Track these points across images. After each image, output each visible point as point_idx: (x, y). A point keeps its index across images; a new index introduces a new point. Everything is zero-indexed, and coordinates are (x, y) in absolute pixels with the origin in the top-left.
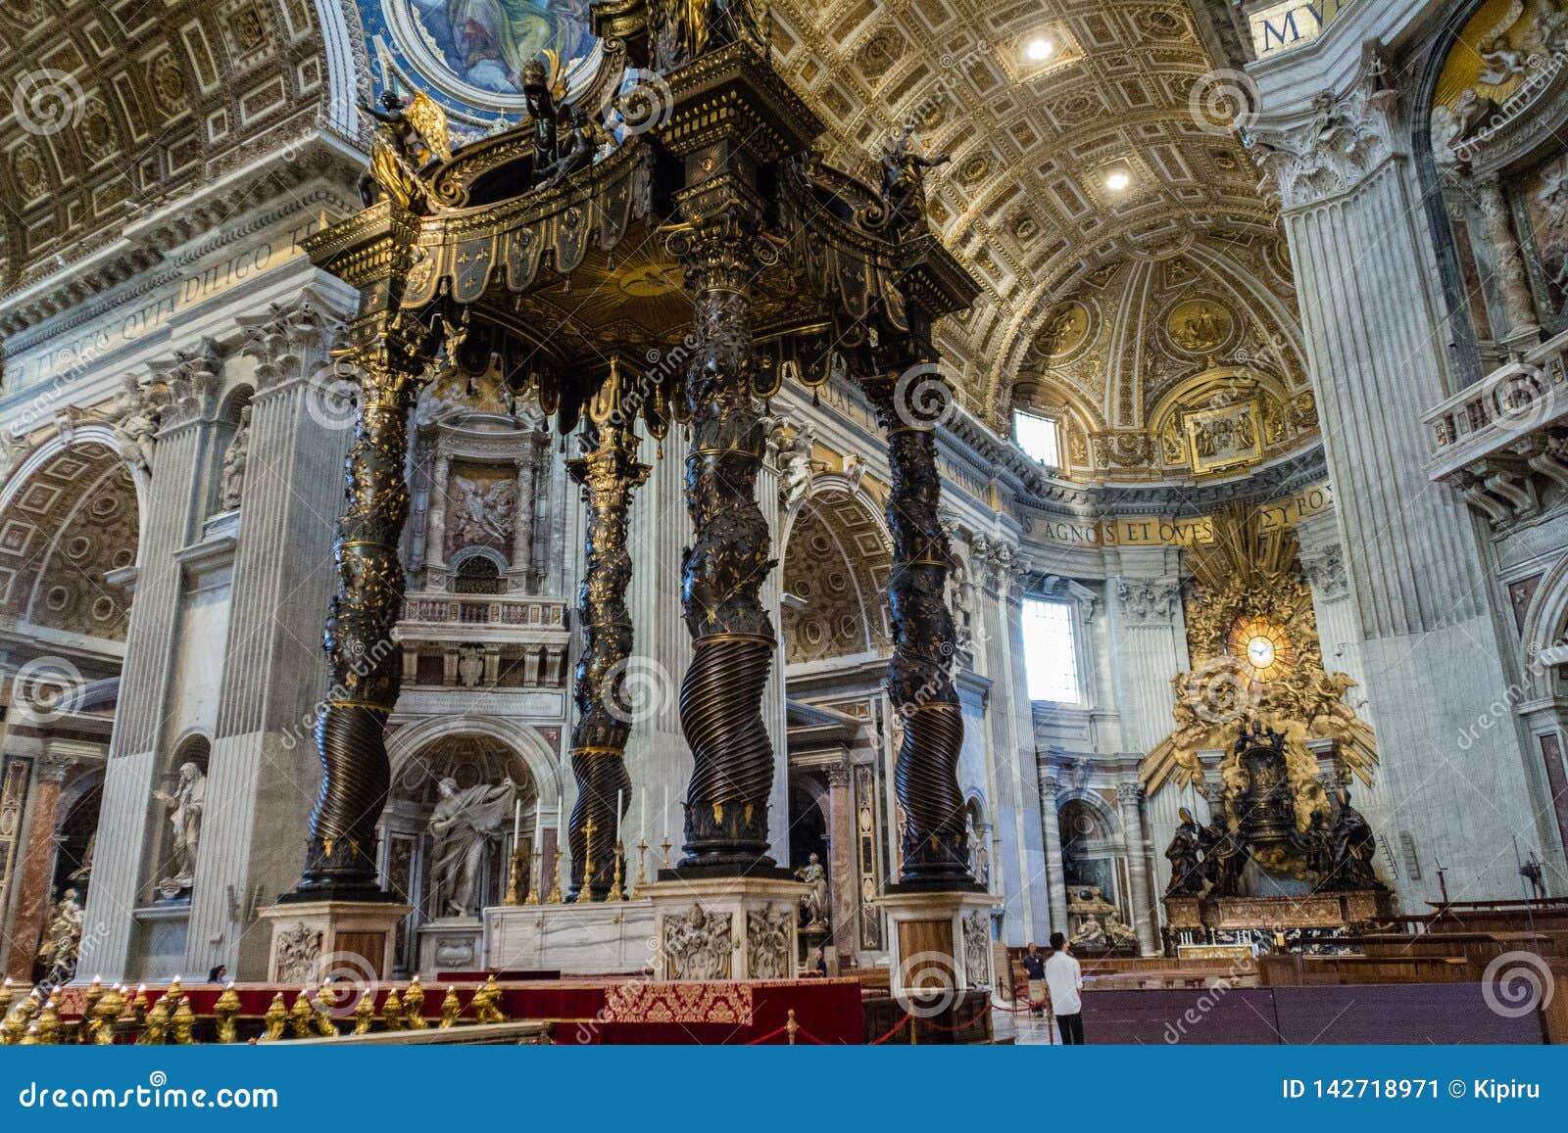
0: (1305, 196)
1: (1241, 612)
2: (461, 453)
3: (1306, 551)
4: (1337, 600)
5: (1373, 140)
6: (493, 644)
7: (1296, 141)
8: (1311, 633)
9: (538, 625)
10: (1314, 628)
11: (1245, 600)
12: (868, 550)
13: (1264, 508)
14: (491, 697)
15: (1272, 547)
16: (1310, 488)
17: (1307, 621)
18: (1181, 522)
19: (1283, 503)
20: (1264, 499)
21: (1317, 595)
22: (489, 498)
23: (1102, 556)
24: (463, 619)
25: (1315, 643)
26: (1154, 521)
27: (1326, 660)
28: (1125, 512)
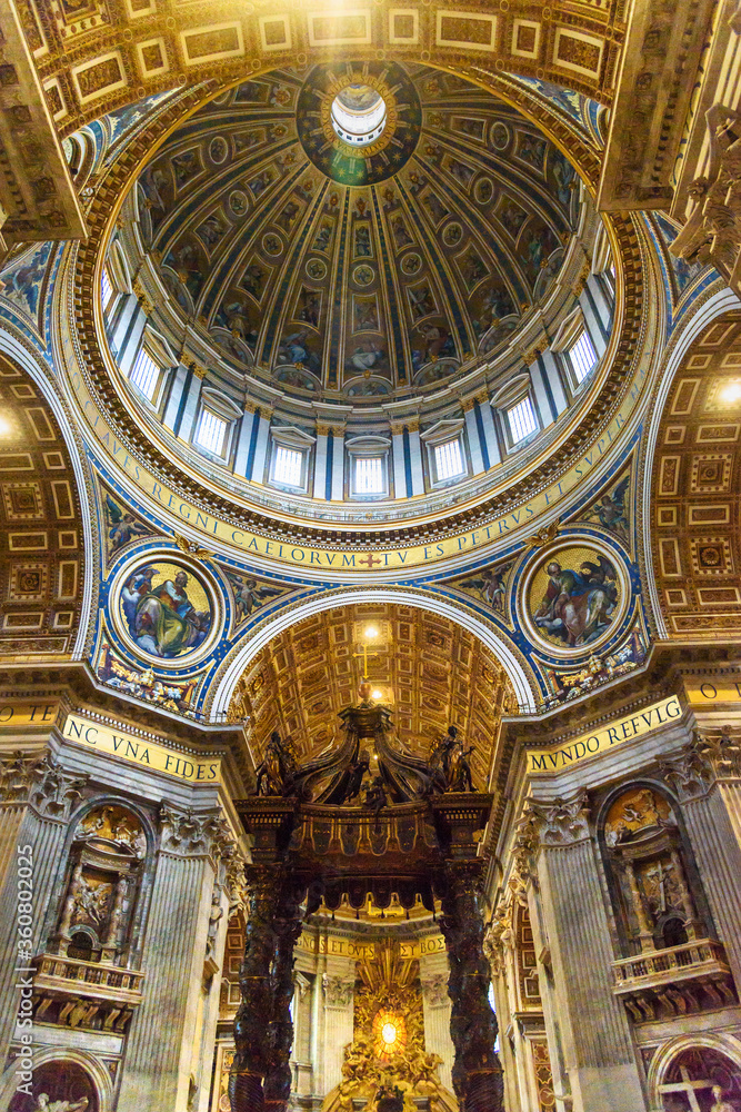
0: (550, 841)
1: (384, 1005)
2: (90, 862)
3: (423, 975)
4: (437, 1008)
5: (580, 827)
6: (99, 999)
7: (547, 815)
8: (419, 1026)
9: (126, 989)
10: (422, 1023)
11: (386, 999)
12: (233, 945)
13: (402, 944)
14: (83, 1035)
15: (405, 969)
16: (429, 938)
17: (417, 1018)
18: (359, 944)
19: (414, 943)
20: (405, 939)
21: (426, 1005)
22: (96, 893)
23: (316, 960)
24: (86, 980)
25: (423, 1033)
26: (346, 941)
27: (427, 1044)
28: (333, 933)
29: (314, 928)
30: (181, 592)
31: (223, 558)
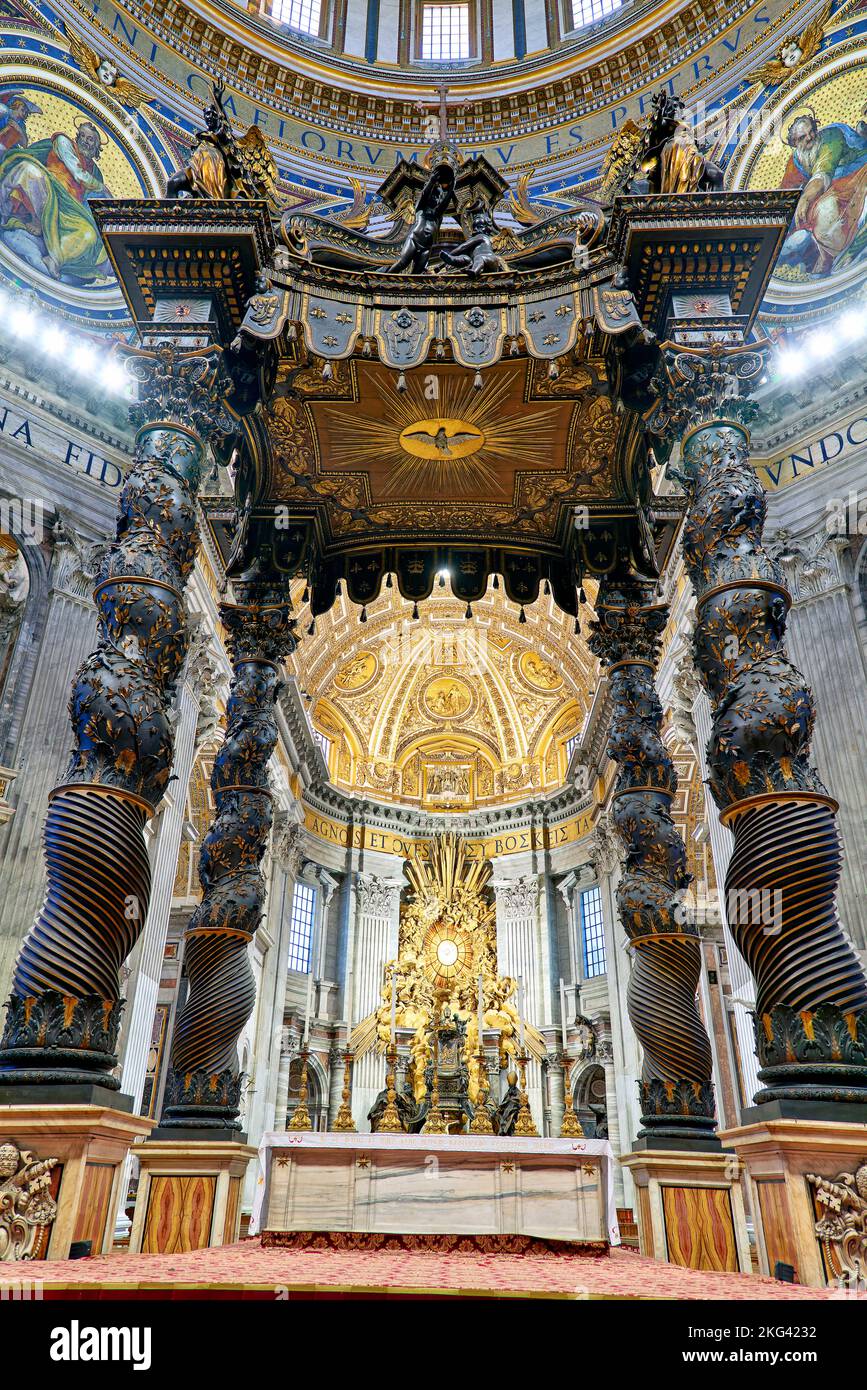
3: (497, 880)
8: (490, 943)
10: (494, 939)
16: (509, 833)
17: (488, 934)
19: (484, 841)
21: (501, 918)
23: (349, 855)
25: (495, 952)
26: (391, 835)
27: (499, 966)
28: (372, 822)
29: (344, 813)
30: (89, 166)
31: (171, 115)
